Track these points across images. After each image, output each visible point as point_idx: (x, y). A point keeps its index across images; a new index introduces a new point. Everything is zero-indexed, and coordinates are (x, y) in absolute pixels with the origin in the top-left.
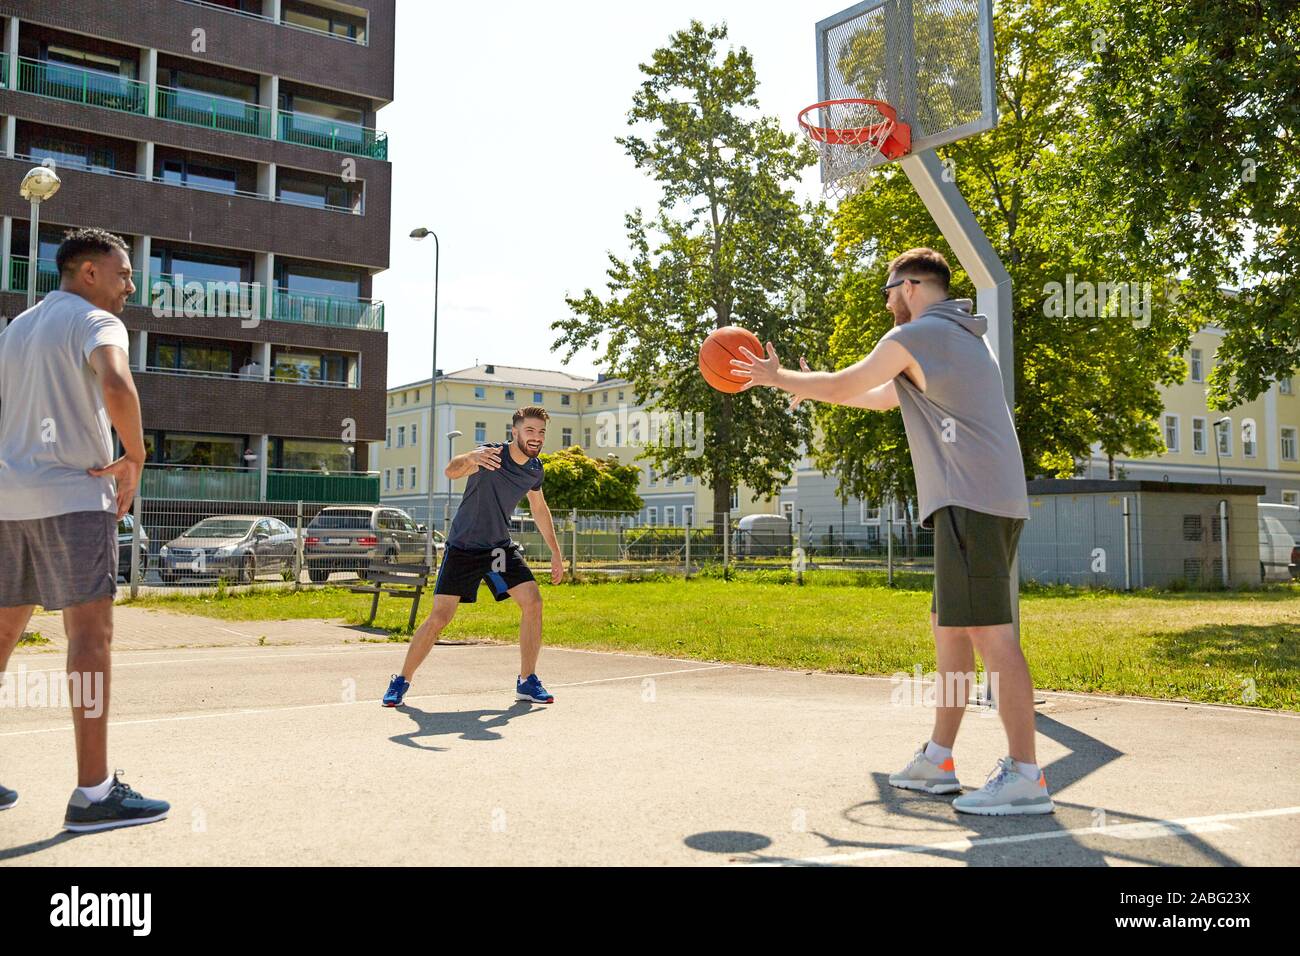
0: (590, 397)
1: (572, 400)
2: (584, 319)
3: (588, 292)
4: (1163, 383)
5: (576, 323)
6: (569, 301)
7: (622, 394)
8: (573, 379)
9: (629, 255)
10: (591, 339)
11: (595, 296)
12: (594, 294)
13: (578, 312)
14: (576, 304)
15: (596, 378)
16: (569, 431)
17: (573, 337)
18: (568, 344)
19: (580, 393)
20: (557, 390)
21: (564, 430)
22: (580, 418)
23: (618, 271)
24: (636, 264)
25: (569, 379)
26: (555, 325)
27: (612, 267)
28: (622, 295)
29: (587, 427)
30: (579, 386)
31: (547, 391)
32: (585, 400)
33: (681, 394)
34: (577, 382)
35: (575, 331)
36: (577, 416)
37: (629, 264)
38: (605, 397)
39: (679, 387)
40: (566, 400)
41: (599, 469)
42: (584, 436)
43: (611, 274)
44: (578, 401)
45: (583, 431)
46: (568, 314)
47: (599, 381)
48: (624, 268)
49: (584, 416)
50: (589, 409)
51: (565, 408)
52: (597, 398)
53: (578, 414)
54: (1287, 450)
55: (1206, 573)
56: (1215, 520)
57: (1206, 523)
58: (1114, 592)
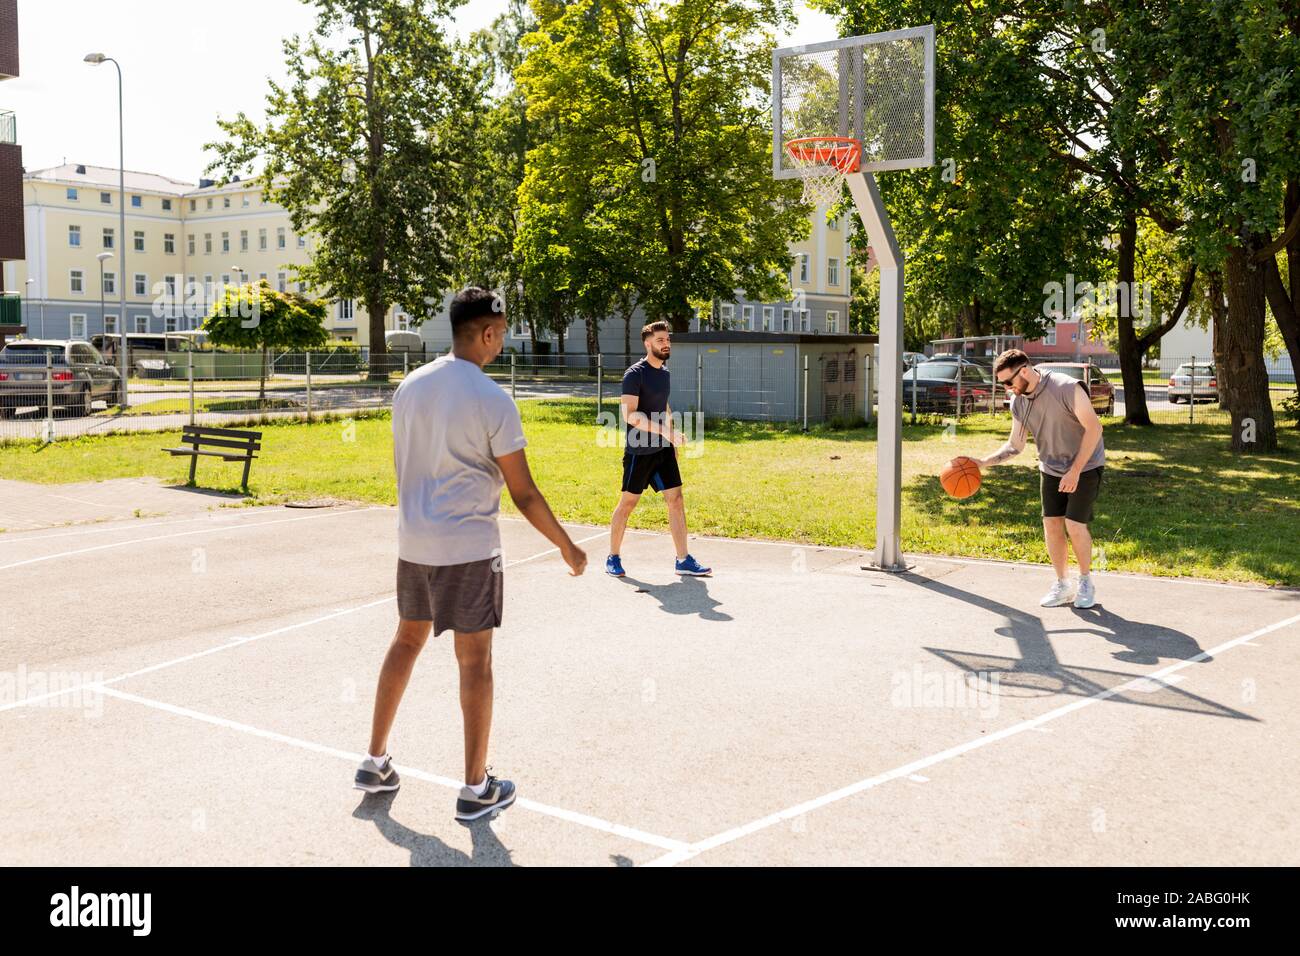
0: (193, 202)
1: (174, 205)
2: (238, 141)
3: (242, 115)
4: (793, 241)
5: (230, 147)
6: (220, 123)
7: (228, 200)
8: (172, 182)
9: (289, 83)
10: (248, 163)
11: (249, 119)
12: (248, 118)
13: (232, 134)
14: (228, 127)
15: (198, 183)
16: (171, 237)
17: (228, 161)
18: (223, 167)
19: (182, 198)
20: (156, 194)
21: (167, 236)
22: (183, 224)
23: (277, 97)
24: (294, 91)
25: (169, 183)
26: (207, 147)
27: (272, 93)
28: (279, 123)
29: (191, 233)
30: (181, 191)
31: (146, 195)
32: (188, 206)
33: (336, 221)
34: (176, 186)
35: (229, 155)
36: (179, 222)
37: (288, 91)
38: (210, 203)
39: (334, 214)
40: (167, 205)
41: (289, 302)
42: (187, 243)
43: (271, 99)
44: (180, 207)
45: (187, 238)
46: (223, 137)
47: (201, 187)
48: (283, 95)
49: (187, 222)
50: (193, 215)
51: (166, 213)
52: (201, 205)
53: (180, 220)
54: (832, 277)
55: (840, 407)
56: (847, 364)
57: (841, 367)
58: (795, 432)
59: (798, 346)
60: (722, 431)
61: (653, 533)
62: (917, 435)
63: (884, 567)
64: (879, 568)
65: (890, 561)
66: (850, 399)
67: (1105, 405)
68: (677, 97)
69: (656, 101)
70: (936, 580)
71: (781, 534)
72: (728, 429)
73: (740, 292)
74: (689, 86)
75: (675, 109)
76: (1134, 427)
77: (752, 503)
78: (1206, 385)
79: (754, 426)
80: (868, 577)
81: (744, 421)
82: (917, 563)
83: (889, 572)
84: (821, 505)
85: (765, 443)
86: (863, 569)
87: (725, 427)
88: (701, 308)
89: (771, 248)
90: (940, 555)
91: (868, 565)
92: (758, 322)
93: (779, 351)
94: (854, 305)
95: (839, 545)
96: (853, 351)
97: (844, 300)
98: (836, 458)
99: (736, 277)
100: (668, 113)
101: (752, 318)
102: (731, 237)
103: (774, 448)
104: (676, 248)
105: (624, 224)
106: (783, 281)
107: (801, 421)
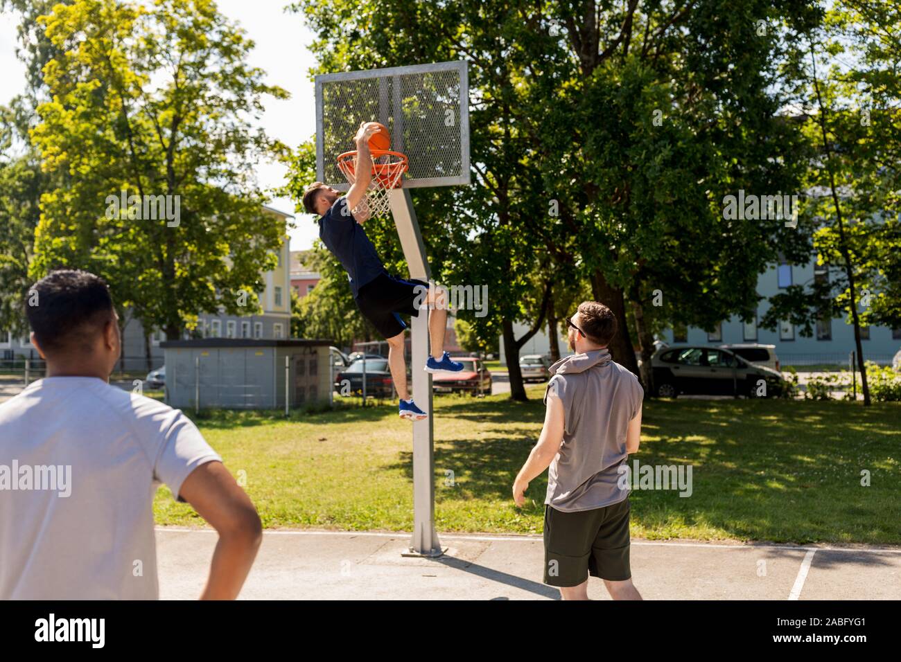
54: (278, 300)
55: (308, 396)
56: (311, 362)
57: (307, 365)
58: (279, 418)
59: (275, 349)
60: (216, 420)
61: (183, 530)
62: (374, 416)
63: (423, 553)
64: (419, 554)
65: (428, 546)
66: (314, 388)
67: (487, 387)
68: (170, 158)
69: (153, 161)
70: (475, 563)
71: (309, 522)
72: (222, 418)
73: (222, 308)
74: (179, 152)
75: (169, 167)
76: (518, 402)
77: (269, 488)
78: (538, 370)
79: (242, 414)
80: (412, 565)
81: (234, 410)
82: (451, 545)
83: (429, 558)
84: (332, 487)
85: (256, 429)
86: (404, 556)
87: (219, 417)
88: (191, 321)
89: (246, 274)
90: (460, 532)
91: (407, 552)
92: (224, 332)
93: (259, 353)
94: (293, 320)
95: (367, 529)
96: (315, 352)
97: (285, 316)
98: (324, 440)
99: (218, 297)
100: (163, 171)
101: (219, 329)
102: (215, 265)
103: (267, 433)
104: (169, 274)
105: (124, 256)
106: (255, 300)
107: (283, 408)
